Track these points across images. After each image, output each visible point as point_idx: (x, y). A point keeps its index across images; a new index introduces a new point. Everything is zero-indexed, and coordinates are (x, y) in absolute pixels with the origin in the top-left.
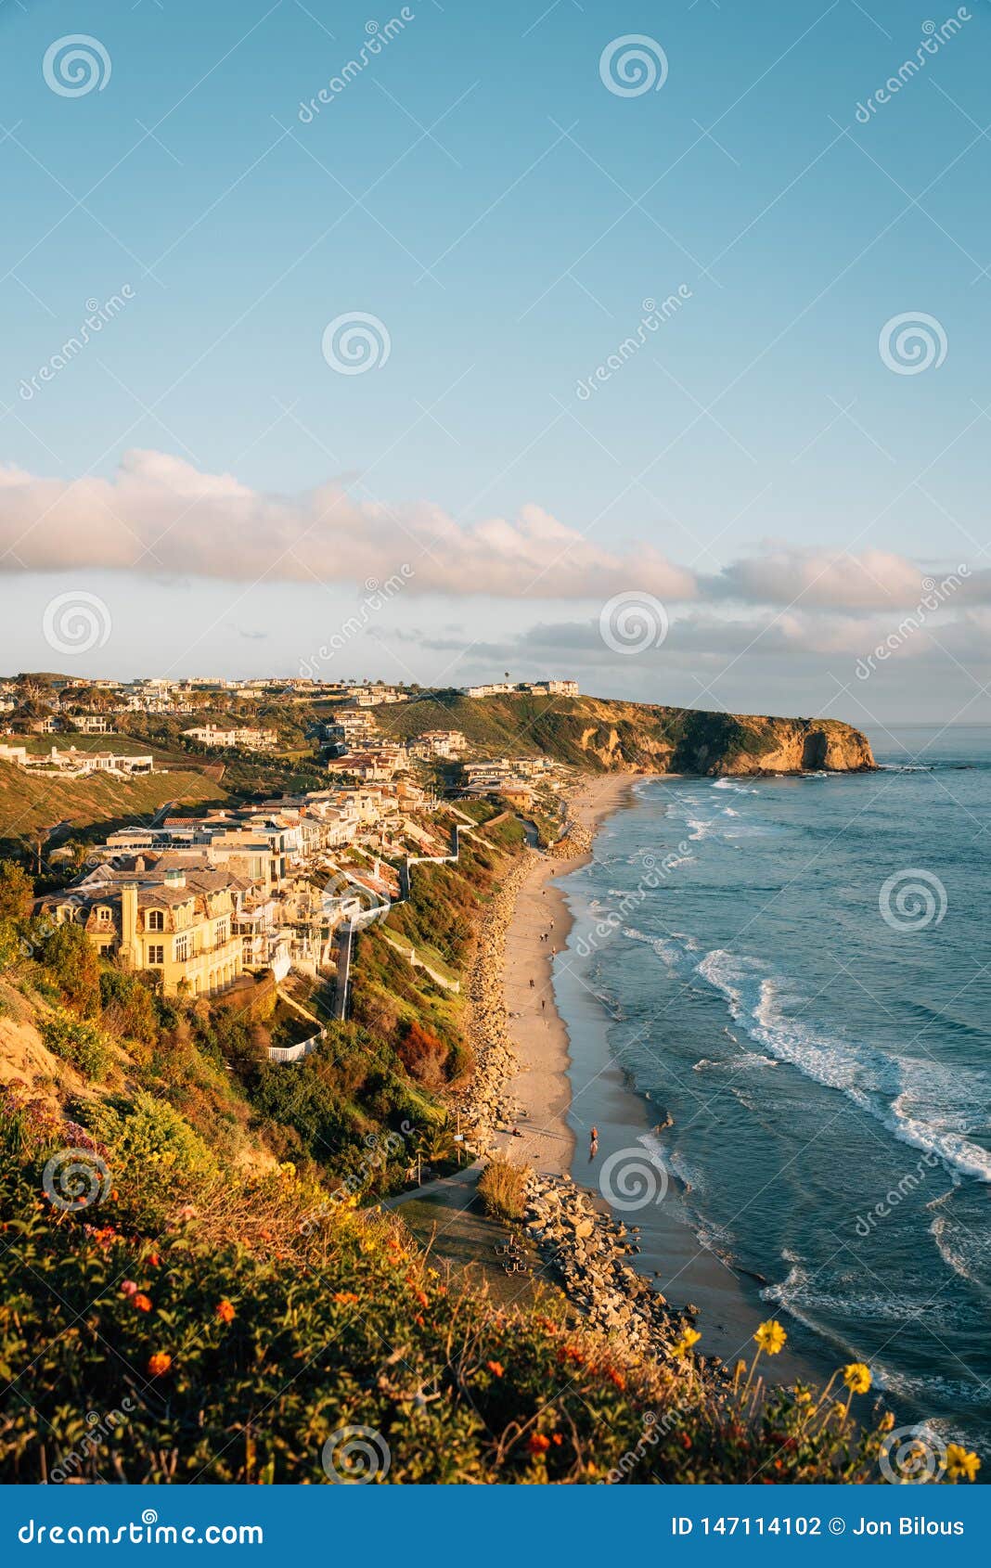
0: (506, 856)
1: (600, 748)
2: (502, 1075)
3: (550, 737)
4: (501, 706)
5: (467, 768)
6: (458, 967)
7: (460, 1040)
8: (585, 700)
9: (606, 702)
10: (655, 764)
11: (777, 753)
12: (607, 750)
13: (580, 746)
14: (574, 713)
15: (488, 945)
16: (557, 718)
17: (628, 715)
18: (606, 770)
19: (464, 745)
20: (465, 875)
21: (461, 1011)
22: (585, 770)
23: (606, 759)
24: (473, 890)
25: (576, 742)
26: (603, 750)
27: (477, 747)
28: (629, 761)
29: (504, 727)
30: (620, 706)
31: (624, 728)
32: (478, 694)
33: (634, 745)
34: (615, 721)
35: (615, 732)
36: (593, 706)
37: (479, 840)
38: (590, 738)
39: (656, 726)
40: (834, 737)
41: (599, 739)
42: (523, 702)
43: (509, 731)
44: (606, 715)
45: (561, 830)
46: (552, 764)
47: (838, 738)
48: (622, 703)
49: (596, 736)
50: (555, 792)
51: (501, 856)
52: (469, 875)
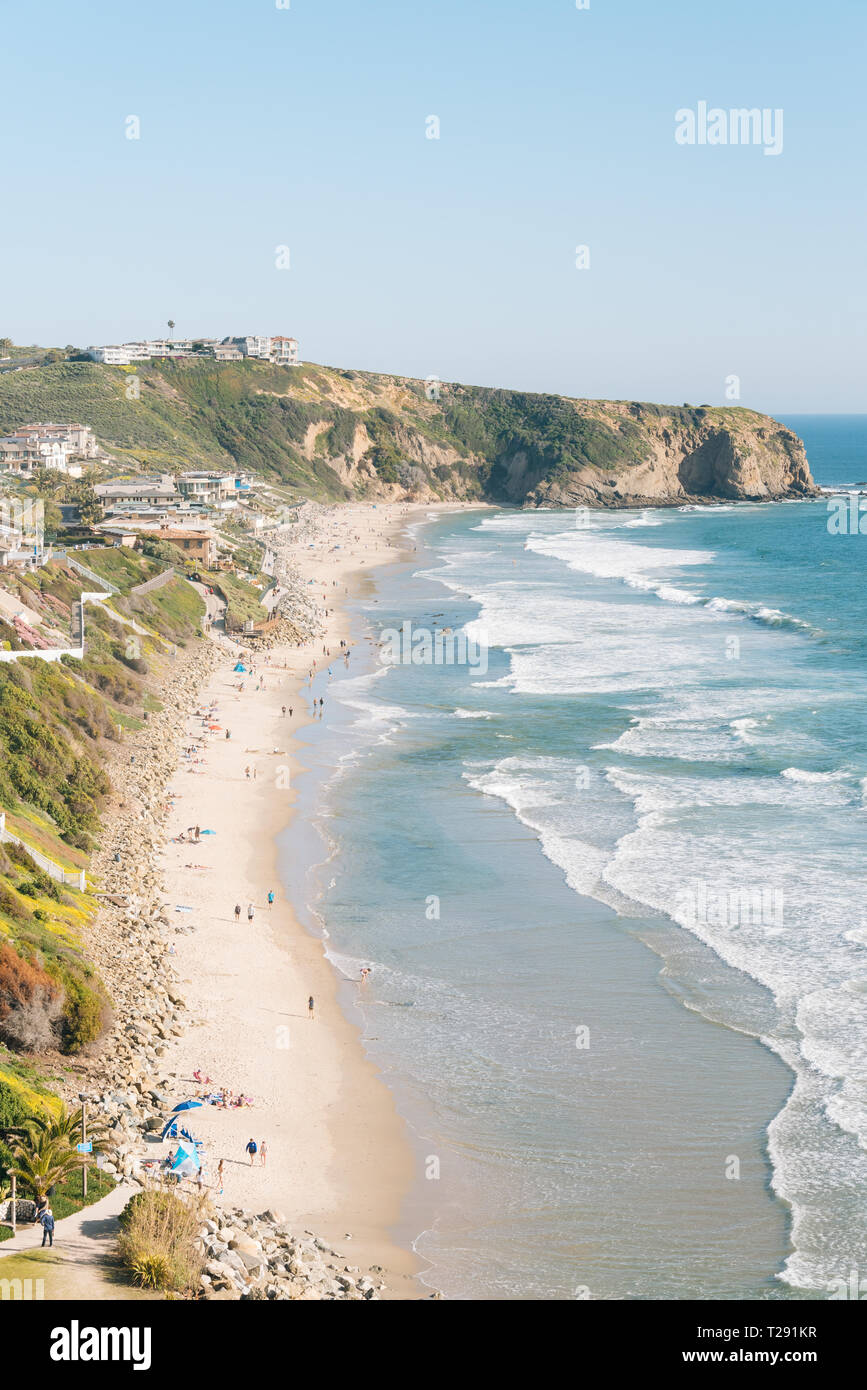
0: (169, 646)
1: (336, 455)
2: (161, 1035)
3: (247, 435)
4: (160, 380)
5: (99, 490)
6: (83, 846)
7: (88, 974)
8: (311, 371)
9: (348, 376)
10: (433, 485)
11: (645, 466)
12: (349, 461)
13: (301, 452)
14: (292, 393)
15: (138, 806)
16: (261, 403)
17: (387, 399)
18: (347, 496)
19: (95, 449)
20: (94, 681)
21: (91, 923)
22: (313, 496)
23: (348, 478)
24: (111, 708)
25: (294, 445)
26: (341, 459)
27: (118, 454)
28: (387, 481)
29: (166, 417)
30: (373, 382)
31: (380, 422)
32: (124, 357)
33: (398, 453)
34: (364, 408)
35: (363, 428)
36: (324, 381)
37: (122, 620)
38: (318, 438)
39: (436, 418)
40: (744, 439)
41: (337, 439)
42: (198, 373)
43: (174, 425)
44: (348, 398)
45: (269, 602)
46: (250, 484)
47: (753, 442)
48: (376, 376)
49: (329, 436)
50: (258, 535)
51: (160, 649)
52: (102, 683)
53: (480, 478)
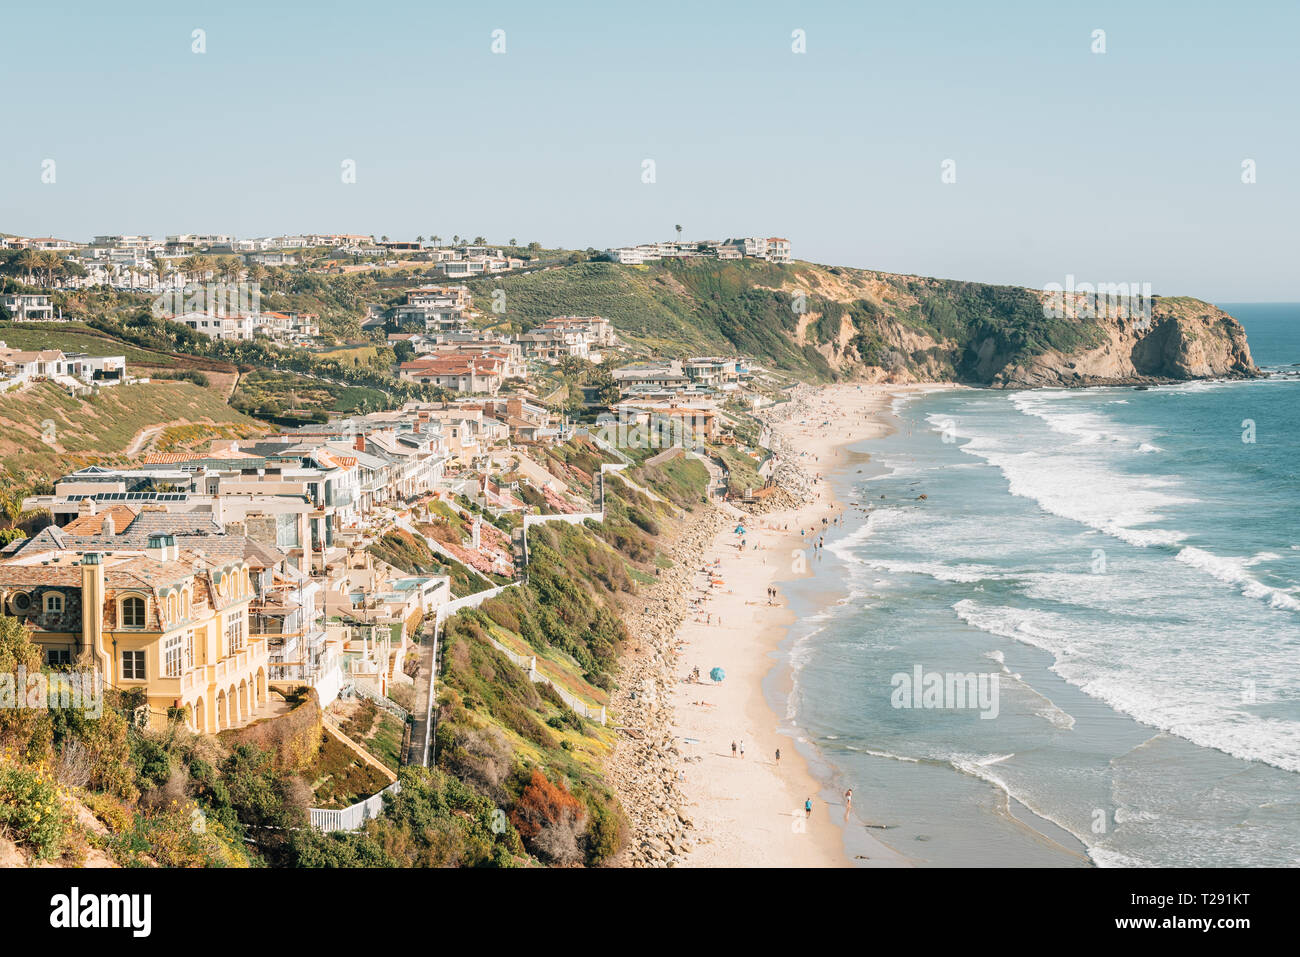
0: (678, 511)
1: (825, 342)
2: (672, 851)
3: (746, 325)
4: (669, 278)
5: (617, 374)
6: (604, 685)
7: (608, 797)
8: (803, 269)
9: (835, 272)
10: (911, 368)
11: (1101, 350)
12: (836, 347)
13: (794, 340)
14: (785, 287)
15: (651, 651)
16: (757, 296)
17: (870, 292)
18: (835, 378)
19: (613, 339)
20: (613, 542)
21: (610, 752)
22: (804, 378)
23: (835, 362)
24: (627, 565)
25: (788, 334)
26: (829, 345)
27: (633, 343)
28: (870, 364)
29: (675, 310)
30: (857, 278)
31: (864, 312)
32: (637, 258)
33: (880, 340)
34: (849, 301)
35: (848, 318)
36: (814, 277)
37: (636, 488)
38: (809, 327)
39: (913, 308)
40: (1191, 325)
41: (825, 328)
42: (702, 271)
43: (682, 317)
44: (835, 291)
45: (765, 471)
46: (749, 368)
47: (1199, 327)
48: (860, 272)
49: (819, 326)
50: (756, 413)
51: (670, 513)
52: (620, 543)
53: (953, 362)
